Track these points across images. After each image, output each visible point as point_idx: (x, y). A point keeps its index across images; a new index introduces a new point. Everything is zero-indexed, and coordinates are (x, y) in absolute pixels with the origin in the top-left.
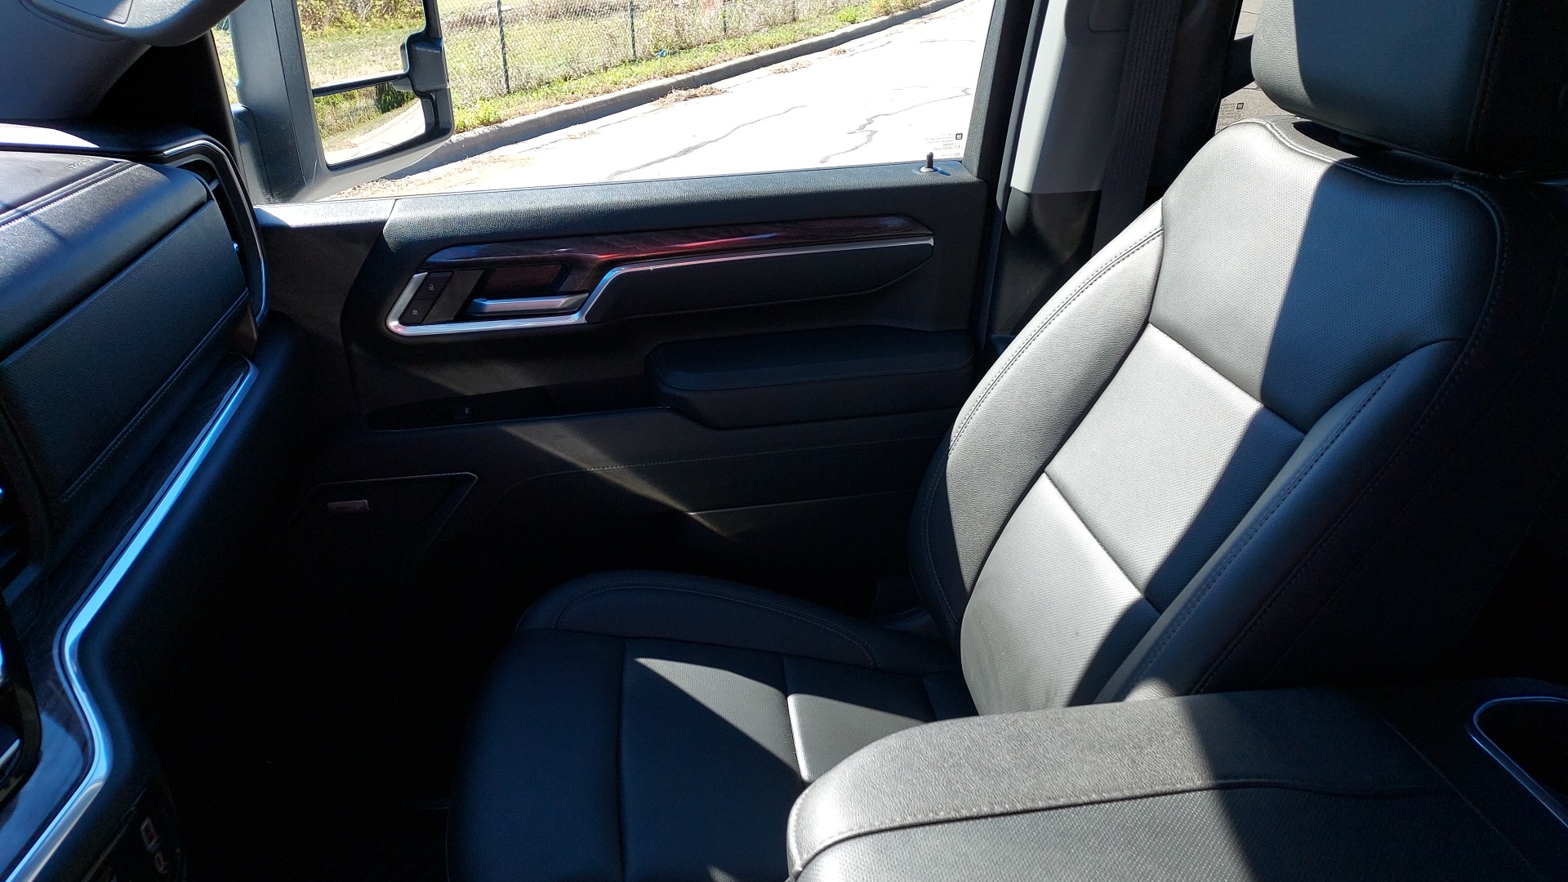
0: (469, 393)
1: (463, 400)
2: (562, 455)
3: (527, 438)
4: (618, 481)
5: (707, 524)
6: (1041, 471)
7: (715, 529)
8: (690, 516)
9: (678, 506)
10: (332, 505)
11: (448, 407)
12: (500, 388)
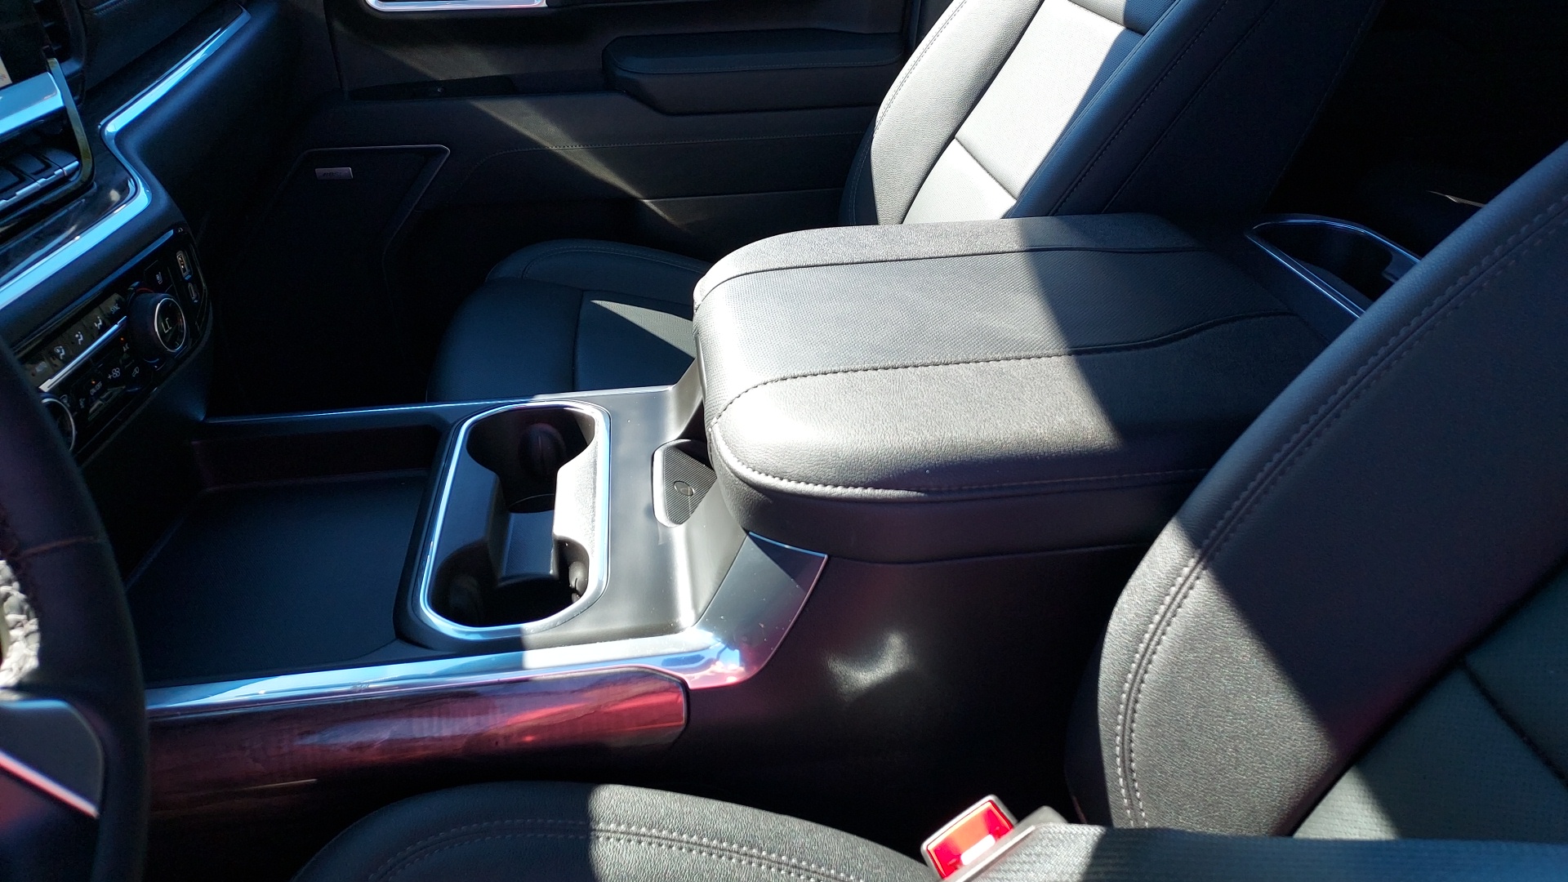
0: (441, 78)
1: (436, 83)
2: (527, 133)
3: (494, 114)
4: (578, 162)
5: (660, 213)
6: (952, 137)
7: (667, 218)
8: (643, 204)
9: (633, 192)
10: (319, 171)
11: (422, 88)
12: (469, 75)
